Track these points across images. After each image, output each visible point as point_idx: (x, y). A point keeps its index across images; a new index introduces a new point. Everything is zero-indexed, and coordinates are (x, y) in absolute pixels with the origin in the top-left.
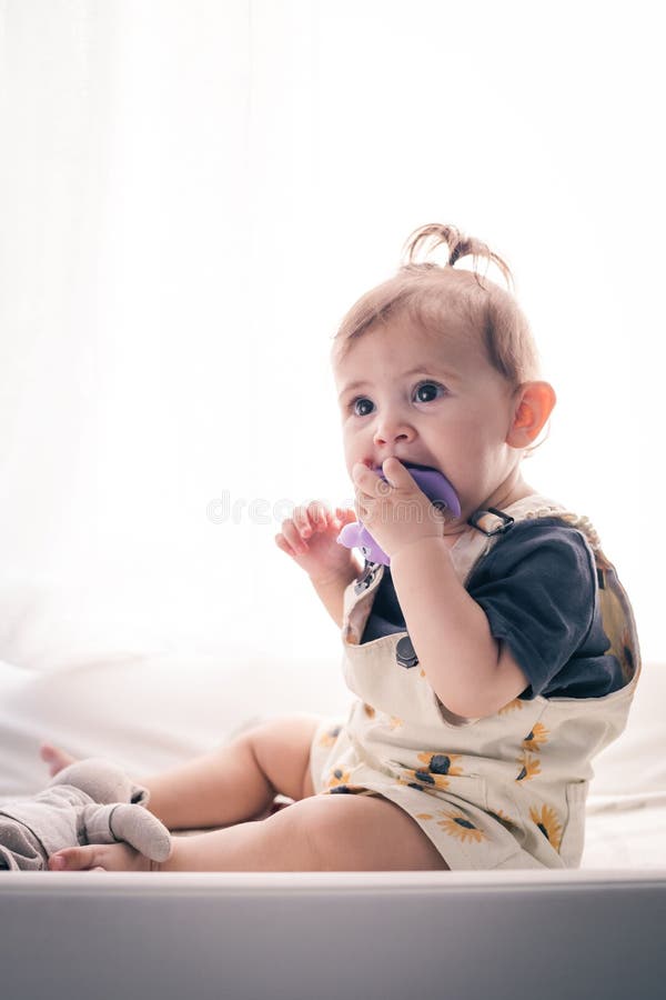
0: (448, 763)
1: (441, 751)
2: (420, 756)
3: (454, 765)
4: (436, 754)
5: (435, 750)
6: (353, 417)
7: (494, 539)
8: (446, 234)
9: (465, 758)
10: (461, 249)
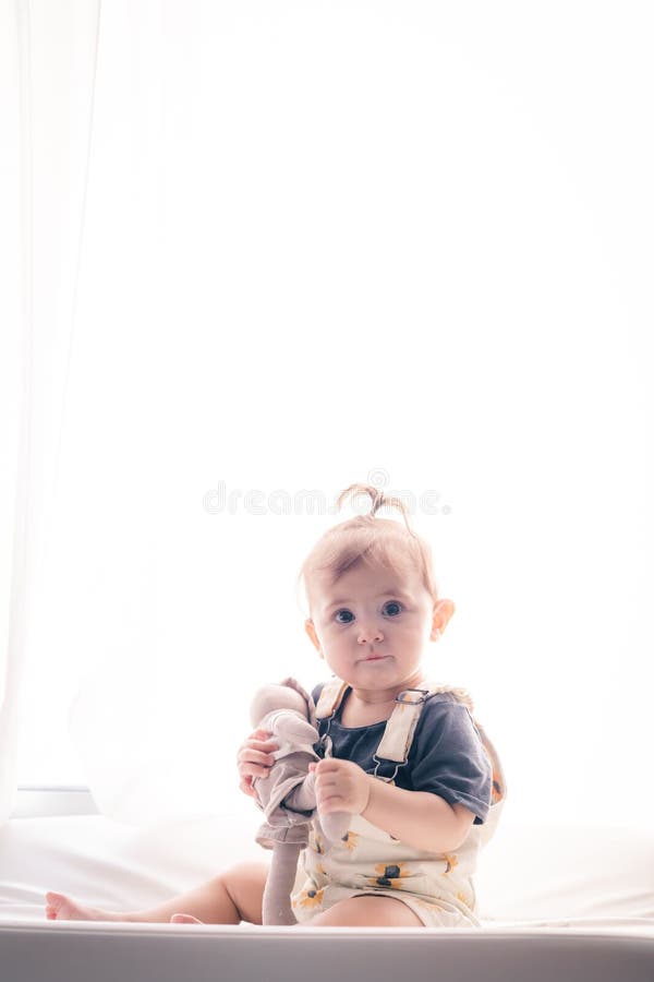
0: (398, 870)
1: (392, 861)
2: (376, 869)
3: (403, 871)
4: (388, 865)
5: (387, 861)
6: (334, 623)
7: (420, 707)
8: (372, 493)
9: (410, 864)
10: (379, 503)
